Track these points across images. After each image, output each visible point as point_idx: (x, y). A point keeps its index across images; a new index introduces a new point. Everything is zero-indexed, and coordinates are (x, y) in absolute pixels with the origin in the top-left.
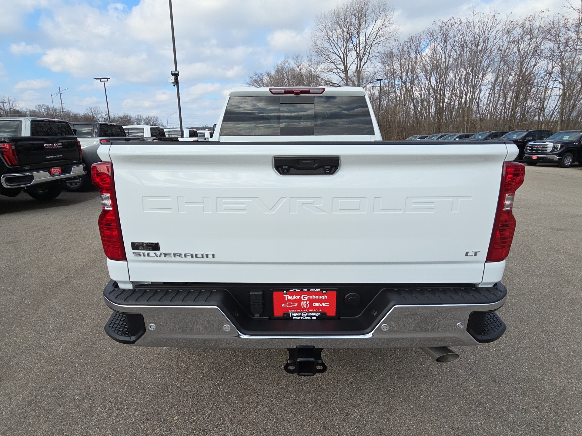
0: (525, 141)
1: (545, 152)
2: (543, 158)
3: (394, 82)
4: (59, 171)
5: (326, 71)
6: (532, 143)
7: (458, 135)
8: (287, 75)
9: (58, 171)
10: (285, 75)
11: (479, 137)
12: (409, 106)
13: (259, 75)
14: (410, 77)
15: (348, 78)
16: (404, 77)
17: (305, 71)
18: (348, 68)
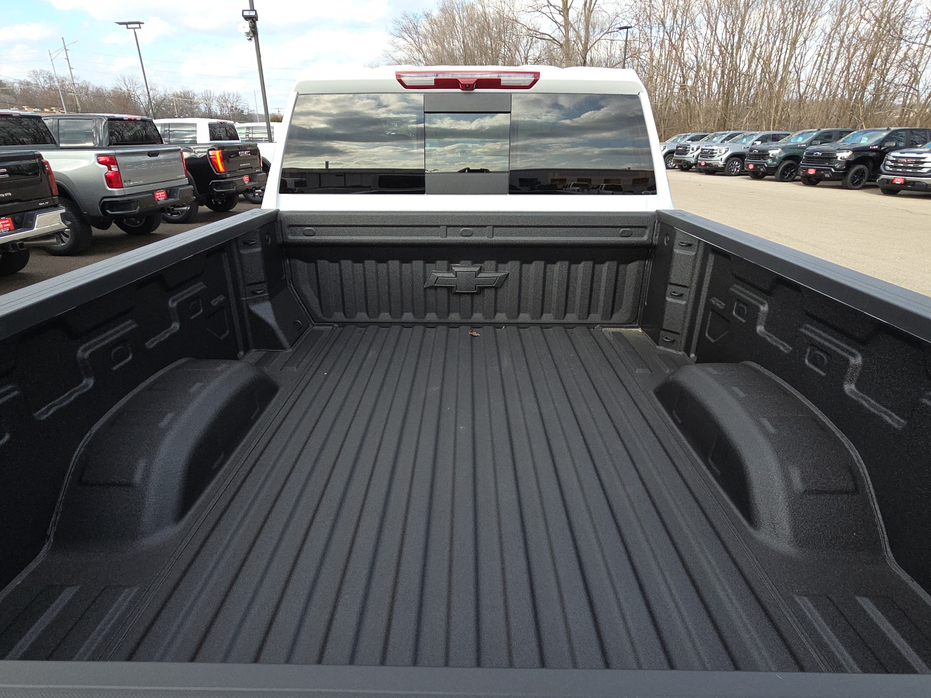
0: (882, 148)
1: (919, 171)
2: (914, 182)
3: (651, 33)
4: (8, 225)
5: (530, 9)
6: (897, 154)
7: (760, 134)
8: (460, 17)
9: (5, 225)
10: (457, 18)
11: (797, 139)
12: (673, 79)
13: (412, 17)
14: (680, 22)
15: (569, 23)
16: (669, 22)
17: (491, 10)
18: (569, 4)
